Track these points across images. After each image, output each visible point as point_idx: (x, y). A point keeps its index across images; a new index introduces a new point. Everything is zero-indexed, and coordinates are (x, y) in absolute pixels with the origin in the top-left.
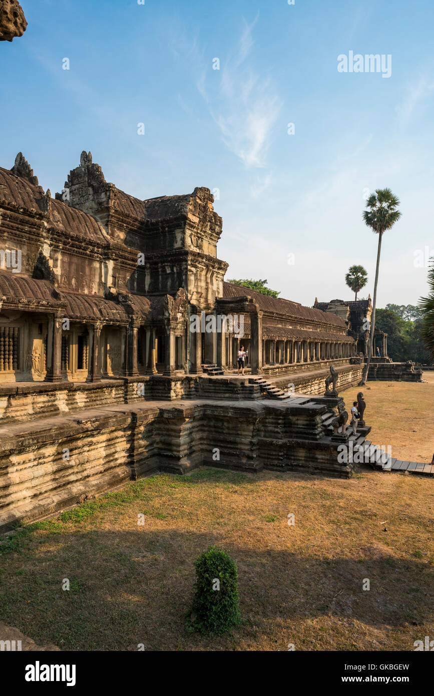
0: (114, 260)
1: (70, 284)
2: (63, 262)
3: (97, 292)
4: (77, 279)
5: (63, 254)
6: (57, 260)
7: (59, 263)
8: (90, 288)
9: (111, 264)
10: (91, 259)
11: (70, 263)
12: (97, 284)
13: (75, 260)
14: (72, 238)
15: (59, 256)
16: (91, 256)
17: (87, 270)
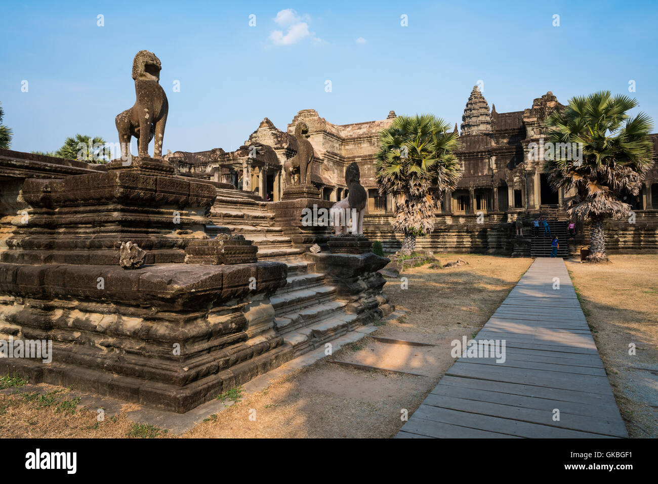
0: (495, 156)
1: (470, 172)
2: (465, 164)
3: (487, 173)
4: (474, 170)
5: (465, 161)
6: (462, 164)
7: (463, 165)
8: (482, 172)
9: (494, 158)
10: (482, 159)
11: (469, 164)
12: (487, 170)
13: (472, 162)
14: (467, 153)
15: (463, 162)
16: (481, 157)
17: (480, 164)
